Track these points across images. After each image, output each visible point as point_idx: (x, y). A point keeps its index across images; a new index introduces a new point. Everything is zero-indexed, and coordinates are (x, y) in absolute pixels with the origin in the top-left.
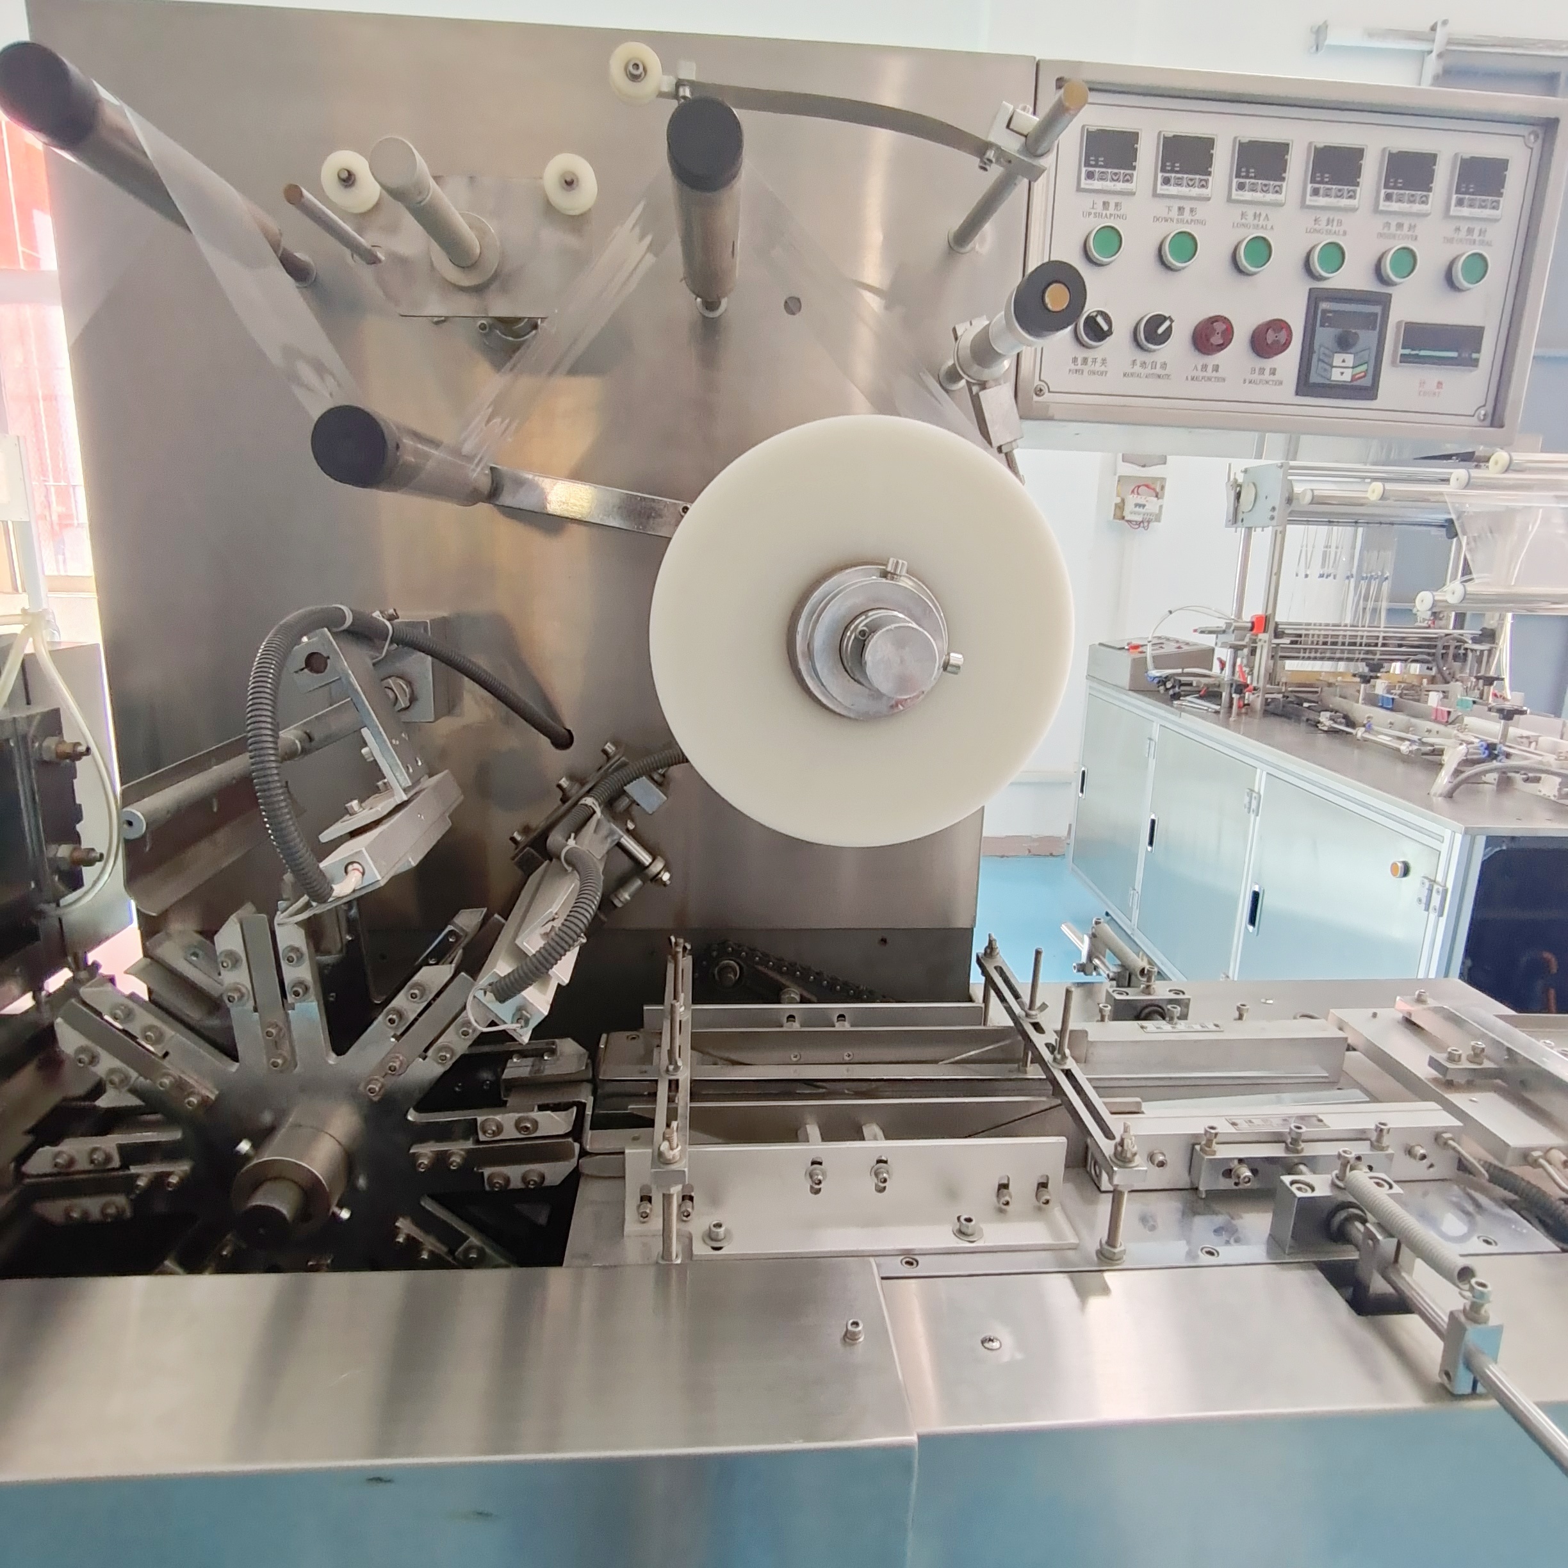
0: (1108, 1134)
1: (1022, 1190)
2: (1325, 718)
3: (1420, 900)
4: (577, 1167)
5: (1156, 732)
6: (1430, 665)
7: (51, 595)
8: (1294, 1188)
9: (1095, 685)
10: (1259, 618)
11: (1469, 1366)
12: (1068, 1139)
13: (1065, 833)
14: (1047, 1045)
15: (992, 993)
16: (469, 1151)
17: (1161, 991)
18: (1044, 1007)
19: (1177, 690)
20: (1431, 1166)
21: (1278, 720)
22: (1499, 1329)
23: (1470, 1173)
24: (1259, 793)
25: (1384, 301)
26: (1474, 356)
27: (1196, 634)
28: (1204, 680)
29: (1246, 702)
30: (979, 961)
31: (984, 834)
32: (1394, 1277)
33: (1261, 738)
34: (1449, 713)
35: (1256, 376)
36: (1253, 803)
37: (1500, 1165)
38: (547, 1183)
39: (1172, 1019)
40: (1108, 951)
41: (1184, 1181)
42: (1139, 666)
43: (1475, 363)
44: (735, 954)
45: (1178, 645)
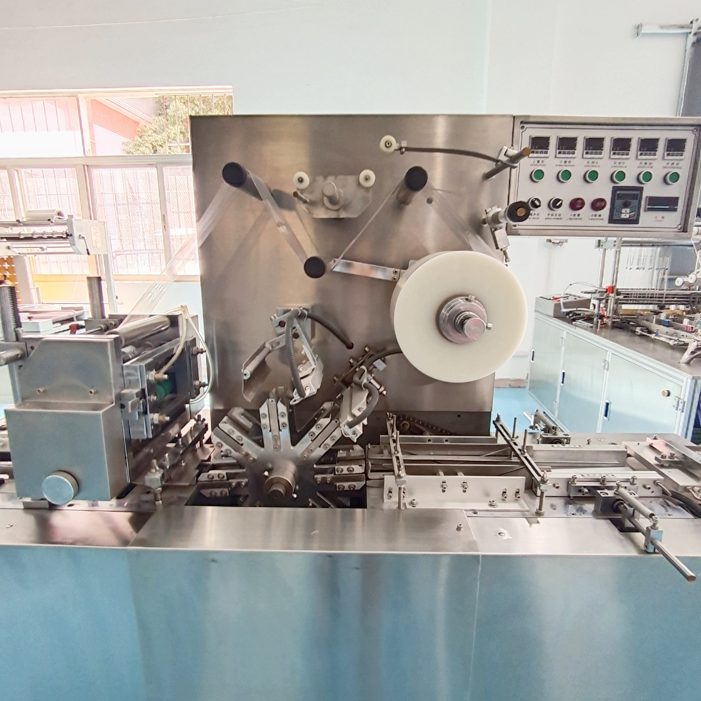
0: (539, 475)
1: (511, 493)
2: (638, 330)
3: (674, 406)
4: (366, 484)
5: (564, 335)
6: (688, 306)
7: (115, 282)
8: (601, 494)
9: (538, 314)
10: (610, 287)
11: (652, 543)
12: (526, 478)
13: (525, 377)
14: (519, 449)
15: (499, 434)
16: (332, 477)
17: (560, 435)
18: (517, 437)
19: (574, 317)
20: (653, 492)
21: (619, 329)
22: (662, 532)
23: (667, 495)
24: (608, 362)
25: (641, 189)
26: (676, 207)
27: (582, 293)
28: (586, 313)
29: (605, 322)
30: (494, 423)
31: (496, 378)
32: (632, 520)
33: (611, 338)
34: (692, 328)
35: (593, 217)
36: (606, 366)
37: (676, 491)
38: (356, 489)
39: (563, 443)
40: (541, 421)
41: (565, 494)
42: (557, 307)
43: (675, 210)
44: (408, 420)
45: (575, 297)
